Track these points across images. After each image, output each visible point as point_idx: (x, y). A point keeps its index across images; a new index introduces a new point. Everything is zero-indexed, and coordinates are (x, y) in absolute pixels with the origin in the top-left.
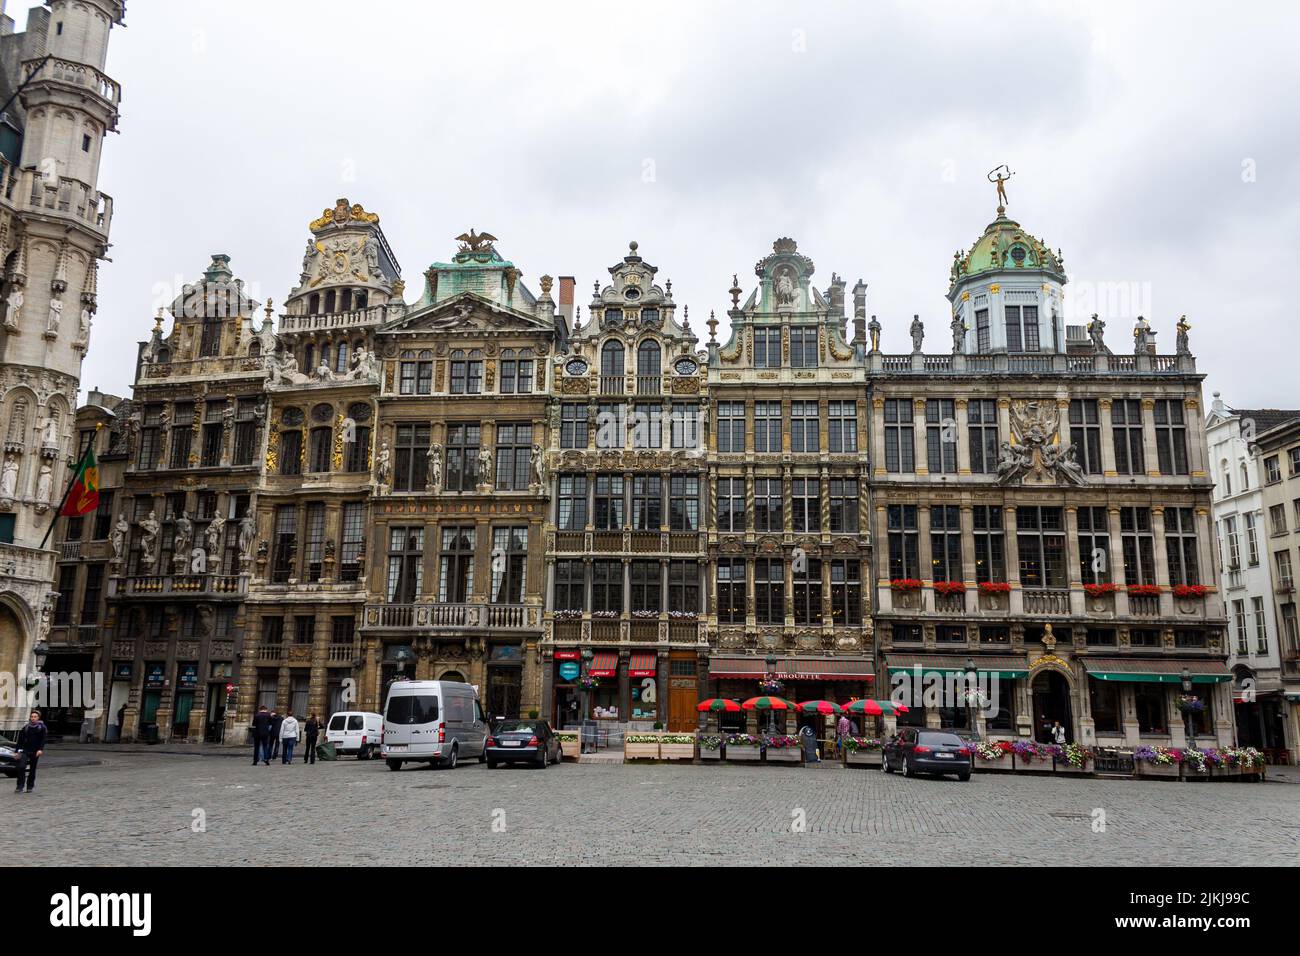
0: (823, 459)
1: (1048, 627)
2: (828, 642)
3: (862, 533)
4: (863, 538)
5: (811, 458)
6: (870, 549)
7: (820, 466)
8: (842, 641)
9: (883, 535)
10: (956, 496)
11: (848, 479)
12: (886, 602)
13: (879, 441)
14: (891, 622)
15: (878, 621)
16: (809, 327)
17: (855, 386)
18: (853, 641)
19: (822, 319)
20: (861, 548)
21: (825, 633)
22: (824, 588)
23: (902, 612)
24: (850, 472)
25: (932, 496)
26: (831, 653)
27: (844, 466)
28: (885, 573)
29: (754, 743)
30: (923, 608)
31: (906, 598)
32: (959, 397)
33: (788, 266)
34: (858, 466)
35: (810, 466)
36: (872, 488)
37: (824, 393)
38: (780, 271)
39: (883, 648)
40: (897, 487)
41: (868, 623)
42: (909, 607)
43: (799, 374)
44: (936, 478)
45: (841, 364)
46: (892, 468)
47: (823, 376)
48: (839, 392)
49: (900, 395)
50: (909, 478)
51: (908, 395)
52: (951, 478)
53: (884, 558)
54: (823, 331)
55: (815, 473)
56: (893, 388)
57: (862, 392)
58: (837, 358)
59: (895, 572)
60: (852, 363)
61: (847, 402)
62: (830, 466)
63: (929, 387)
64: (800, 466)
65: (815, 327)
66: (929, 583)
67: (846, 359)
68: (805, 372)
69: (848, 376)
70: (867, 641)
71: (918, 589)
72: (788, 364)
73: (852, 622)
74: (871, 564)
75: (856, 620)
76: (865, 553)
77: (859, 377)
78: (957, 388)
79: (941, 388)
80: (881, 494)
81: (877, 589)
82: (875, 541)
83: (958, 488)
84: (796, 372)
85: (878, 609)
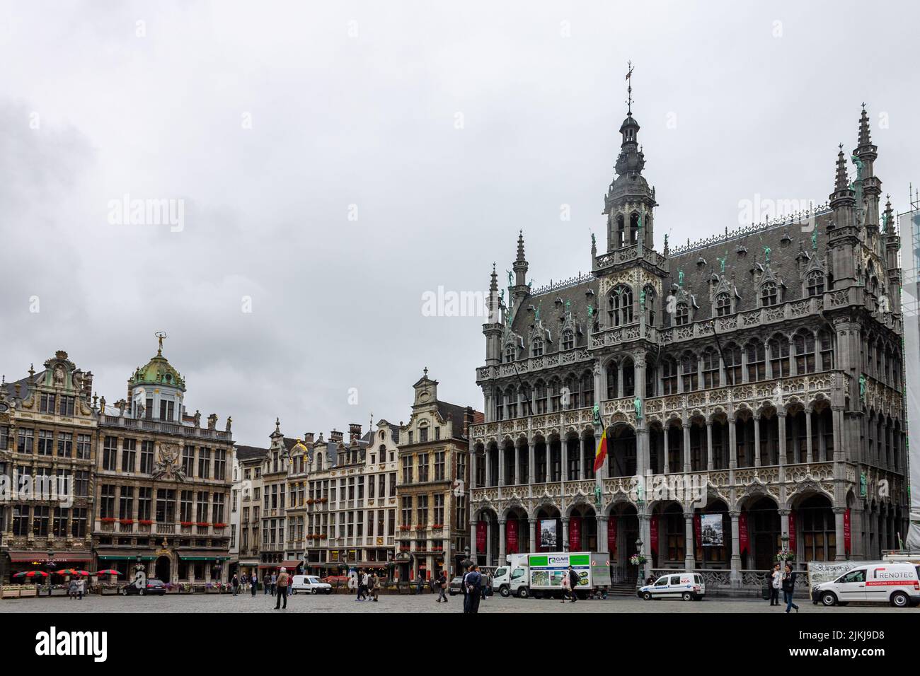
0: (73, 461)
1: (165, 539)
2: (69, 545)
3: (90, 496)
4: (90, 499)
5: (67, 460)
6: (92, 504)
7: (72, 465)
8: (75, 544)
9: (99, 498)
10: (133, 482)
11: (85, 472)
12: (98, 527)
13: (101, 456)
14: (100, 536)
15: (93, 536)
16: (70, 397)
17: (92, 429)
18: (81, 544)
19: (78, 394)
20: (88, 504)
21: (68, 541)
22: (69, 521)
23: (104, 532)
24: (86, 469)
25: (122, 482)
26: (70, 549)
27: (83, 466)
28: (98, 514)
29: (64, 588)
30: (114, 530)
31: (107, 526)
32: (139, 439)
33: (63, 366)
34: (90, 466)
35: (66, 464)
36: (96, 476)
37: (76, 430)
38: (57, 366)
39: (95, 547)
40: (108, 477)
41: (89, 537)
42: (107, 529)
43: (64, 419)
44: (125, 474)
45: (85, 417)
46: (105, 467)
47: (76, 422)
48: (84, 430)
49: (112, 435)
50: (113, 473)
51: (116, 436)
52: (132, 475)
53: (98, 508)
54: (78, 400)
55: (69, 467)
56: (110, 432)
57: (95, 432)
58: (83, 414)
59: (103, 515)
60: (90, 417)
61: (87, 435)
62: (77, 465)
63: (126, 433)
64: (62, 464)
65: (74, 397)
66: (118, 520)
67: (88, 415)
68: (67, 418)
69: (88, 423)
70: (87, 544)
71: (113, 522)
72: (59, 414)
73: (81, 536)
74: (92, 511)
75: (83, 535)
76: (90, 505)
77: (94, 424)
78: (138, 435)
79: (131, 434)
80: (100, 480)
81: (94, 521)
82: (95, 500)
83: (135, 479)
84: (63, 418)
85: (94, 530)
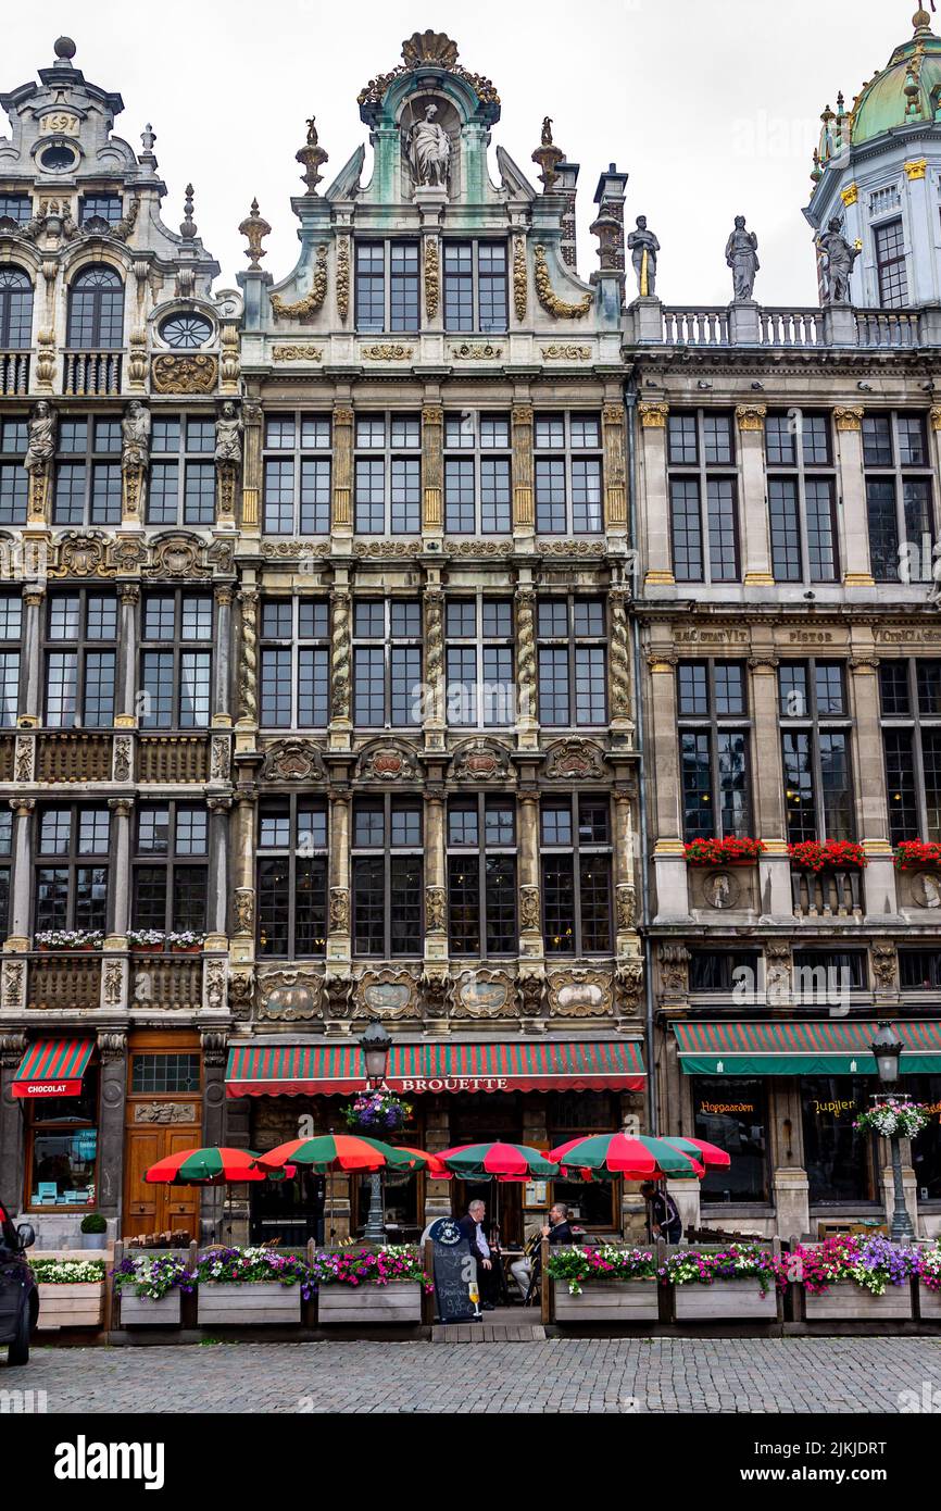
0: (519, 549)
2: (532, 998)
3: (615, 725)
4: (619, 738)
5: (492, 547)
6: (633, 765)
7: (512, 566)
8: (566, 995)
9: (665, 731)
10: (838, 636)
11: (582, 599)
12: (672, 885)
13: (655, 509)
14: (688, 942)
15: (653, 940)
16: (486, 242)
17: (598, 376)
18: (594, 992)
19: (519, 220)
20: (611, 763)
21: (524, 973)
22: (522, 863)
23: (713, 919)
24: (586, 581)
25: (782, 636)
26: (539, 1024)
27: (571, 566)
28: (671, 823)
30: (764, 906)
31: (722, 883)
33: (438, 101)
34: (606, 566)
35: (487, 567)
36: (640, 618)
37: (522, 392)
38: (416, 106)
39: (667, 1008)
40: (698, 616)
41: (629, 947)
42: (729, 905)
43: (464, 351)
44: (792, 594)
45: (565, 326)
46: (685, 564)
47: (521, 353)
48: (561, 392)
49: (705, 400)
50: (728, 593)
51: (723, 401)
52: (827, 595)
53: (667, 786)
54: (521, 249)
55: (502, 582)
56: (689, 383)
57: (613, 390)
58: (554, 313)
60: (589, 324)
61: (580, 416)
62: (537, 565)
63: (768, 383)
64: (465, 568)
65: (501, 242)
66: (777, 846)
67: (576, 314)
68: (478, 344)
69: (579, 353)
70: (629, 990)
71: (751, 859)
72: (437, 325)
73: (590, 945)
74: (636, 803)
75: (600, 939)
76: (623, 774)
77: (608, 354)
78: (839, 384)
79: (801, 384)
80: (661, 634)
81: (651, 863)
82: (649, 747)
83: (843, 618)
84: (457, 345)
85: (653, 913)
